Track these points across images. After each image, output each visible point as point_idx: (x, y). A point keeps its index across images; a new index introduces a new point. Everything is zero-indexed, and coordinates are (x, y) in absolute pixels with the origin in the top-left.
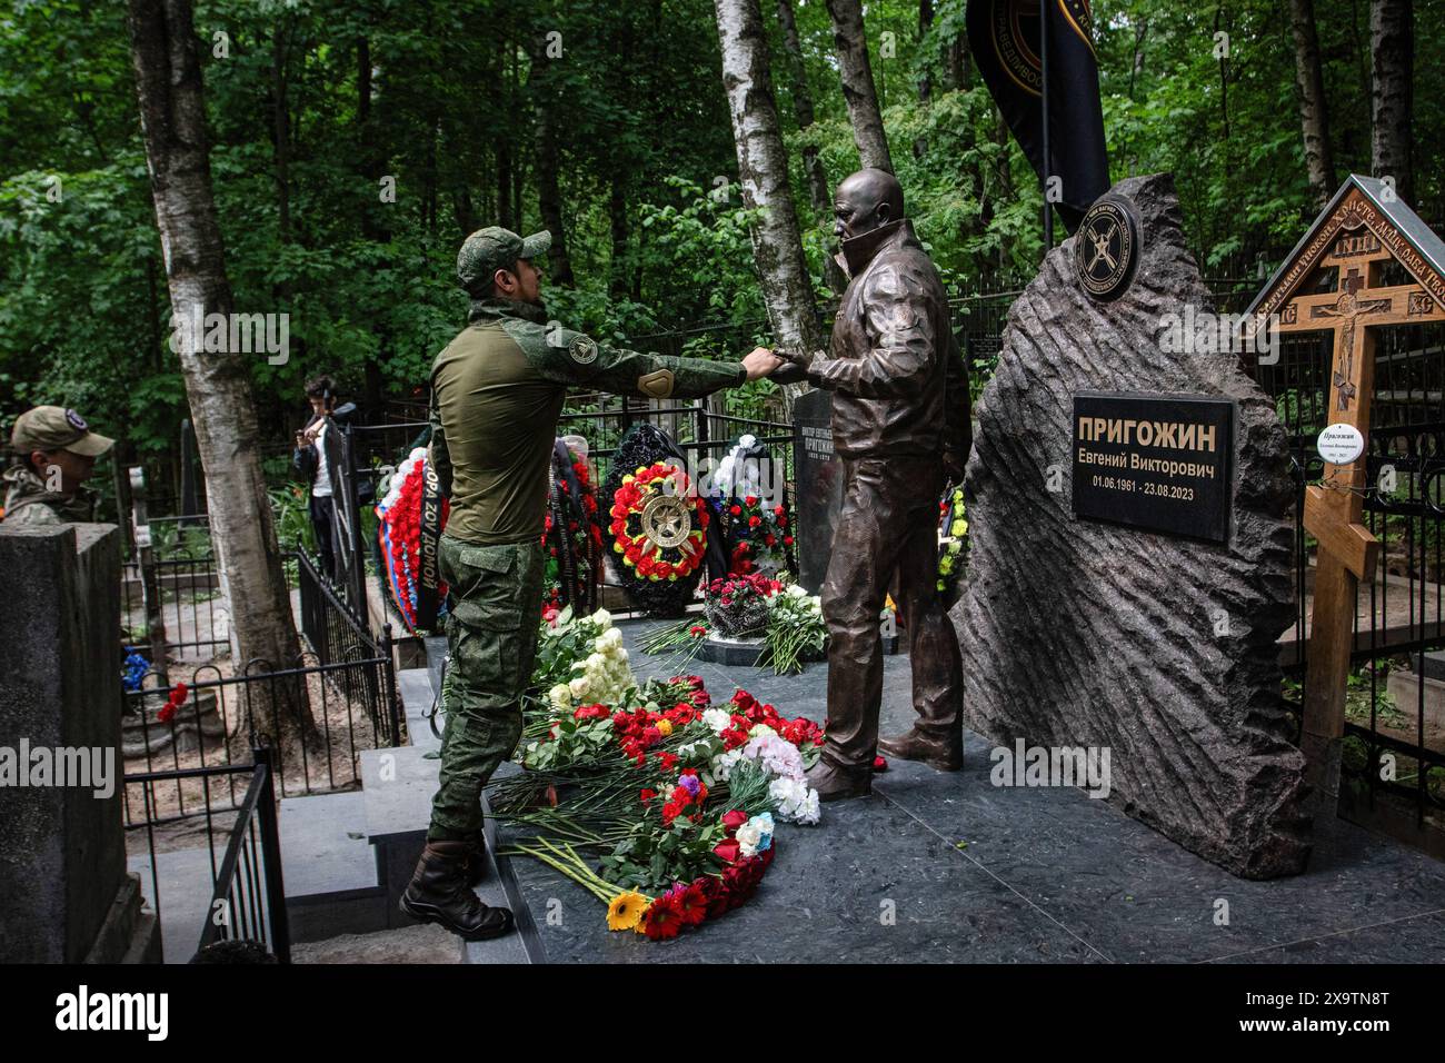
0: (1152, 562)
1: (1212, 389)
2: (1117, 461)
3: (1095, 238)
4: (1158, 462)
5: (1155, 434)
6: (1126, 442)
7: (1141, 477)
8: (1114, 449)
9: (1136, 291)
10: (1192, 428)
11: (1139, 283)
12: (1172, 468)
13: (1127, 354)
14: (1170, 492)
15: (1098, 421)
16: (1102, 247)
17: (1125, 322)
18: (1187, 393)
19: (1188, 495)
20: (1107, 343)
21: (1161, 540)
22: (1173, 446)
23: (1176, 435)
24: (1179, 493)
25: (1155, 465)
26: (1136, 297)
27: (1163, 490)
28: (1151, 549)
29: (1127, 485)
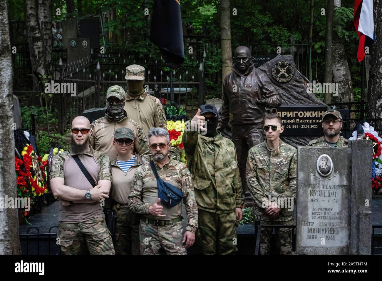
0: (302, 143)
1: (320, 104)
2: (291, 121)
3: (280, 69)
4: (306, 120)
5: (304, 114)
6: (294, 116)
7: (300, 124)
8: (290, 118)
9: (293, 82)
10: (317, 112)
11: (294, 80)
12: (311, 121)
13: (290, 96)
14: (310, 126)
15: (283, 113)
16: (283, 71)
17: (289, 89)
18: (312, 105)
19: (316, 126)
20: (283, 94)
21: (305, 138)
22: (311, 116)
23: (312, 114)
24: (312, 126)
25: (305, 121)
26: (293, 83)
27: (308, 126)
28: (302, 140)
29: (295, 127)
